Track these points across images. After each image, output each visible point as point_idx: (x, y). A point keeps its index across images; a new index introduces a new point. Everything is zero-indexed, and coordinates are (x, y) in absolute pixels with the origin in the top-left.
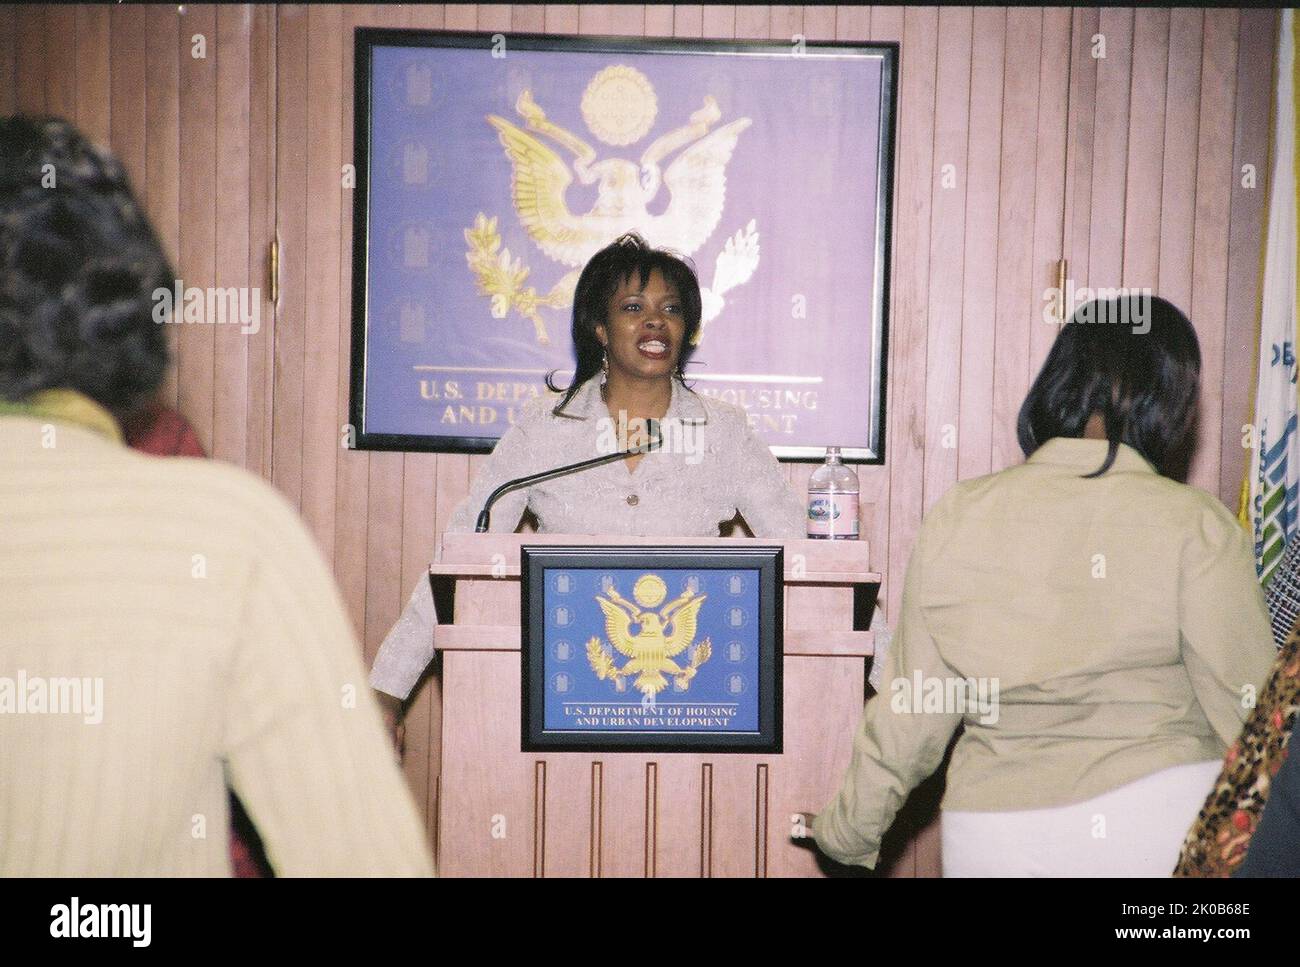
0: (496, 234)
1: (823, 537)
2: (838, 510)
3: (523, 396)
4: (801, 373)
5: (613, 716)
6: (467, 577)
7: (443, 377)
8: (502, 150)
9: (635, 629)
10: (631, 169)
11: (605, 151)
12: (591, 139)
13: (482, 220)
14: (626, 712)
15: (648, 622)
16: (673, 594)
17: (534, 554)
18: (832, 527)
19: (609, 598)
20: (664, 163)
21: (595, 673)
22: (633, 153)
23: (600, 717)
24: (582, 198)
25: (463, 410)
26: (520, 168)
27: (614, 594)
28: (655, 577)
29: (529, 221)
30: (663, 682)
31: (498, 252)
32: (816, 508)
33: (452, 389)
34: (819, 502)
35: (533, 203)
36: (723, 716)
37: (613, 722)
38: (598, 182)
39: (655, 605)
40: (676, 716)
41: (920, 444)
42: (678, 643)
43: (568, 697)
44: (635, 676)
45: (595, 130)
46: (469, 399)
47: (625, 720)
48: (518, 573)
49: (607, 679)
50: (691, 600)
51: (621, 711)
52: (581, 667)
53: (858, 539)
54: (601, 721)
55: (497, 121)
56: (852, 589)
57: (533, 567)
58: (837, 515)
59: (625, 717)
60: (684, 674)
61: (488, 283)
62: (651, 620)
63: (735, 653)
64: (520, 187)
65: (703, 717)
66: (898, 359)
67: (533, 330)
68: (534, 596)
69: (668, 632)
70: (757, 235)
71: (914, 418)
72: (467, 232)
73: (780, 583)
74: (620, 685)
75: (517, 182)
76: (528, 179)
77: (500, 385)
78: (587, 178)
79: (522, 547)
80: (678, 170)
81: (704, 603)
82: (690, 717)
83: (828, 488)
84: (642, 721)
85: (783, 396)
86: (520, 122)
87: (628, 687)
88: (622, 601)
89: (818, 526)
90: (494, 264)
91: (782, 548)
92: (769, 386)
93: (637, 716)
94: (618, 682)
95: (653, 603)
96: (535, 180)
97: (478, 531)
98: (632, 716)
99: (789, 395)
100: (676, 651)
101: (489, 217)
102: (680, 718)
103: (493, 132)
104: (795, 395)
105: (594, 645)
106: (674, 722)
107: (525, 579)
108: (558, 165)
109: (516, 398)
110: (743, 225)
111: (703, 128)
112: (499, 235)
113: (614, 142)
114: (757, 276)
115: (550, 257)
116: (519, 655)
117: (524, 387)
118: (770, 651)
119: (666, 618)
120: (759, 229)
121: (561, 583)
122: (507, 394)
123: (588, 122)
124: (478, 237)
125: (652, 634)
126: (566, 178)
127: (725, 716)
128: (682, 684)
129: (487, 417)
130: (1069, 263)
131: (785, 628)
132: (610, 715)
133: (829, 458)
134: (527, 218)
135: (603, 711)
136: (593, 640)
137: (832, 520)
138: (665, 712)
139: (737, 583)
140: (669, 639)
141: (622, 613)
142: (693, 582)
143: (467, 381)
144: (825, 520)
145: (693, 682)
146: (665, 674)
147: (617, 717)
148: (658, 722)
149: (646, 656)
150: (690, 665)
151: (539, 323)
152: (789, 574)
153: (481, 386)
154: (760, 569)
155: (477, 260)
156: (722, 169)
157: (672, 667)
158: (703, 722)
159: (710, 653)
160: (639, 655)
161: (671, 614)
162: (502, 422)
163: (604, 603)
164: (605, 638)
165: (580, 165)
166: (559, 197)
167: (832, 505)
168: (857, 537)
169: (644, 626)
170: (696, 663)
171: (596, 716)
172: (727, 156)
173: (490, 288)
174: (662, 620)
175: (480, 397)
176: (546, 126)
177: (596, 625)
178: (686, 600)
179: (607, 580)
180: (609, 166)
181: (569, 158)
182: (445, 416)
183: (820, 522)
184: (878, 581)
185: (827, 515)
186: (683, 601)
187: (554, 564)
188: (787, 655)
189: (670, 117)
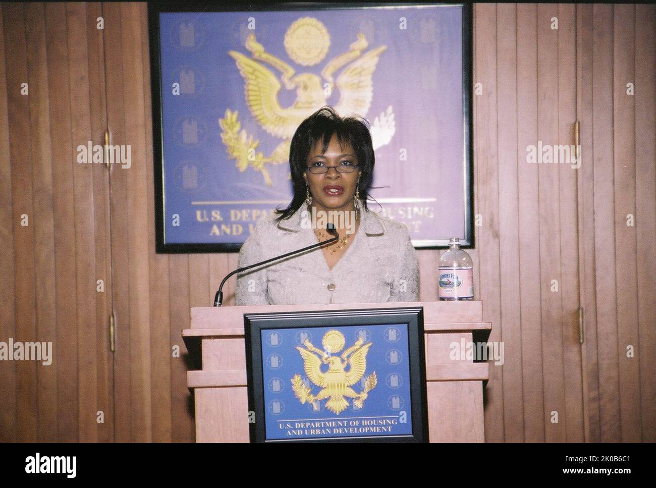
0: (237, 121)
1: (449, 299)
2: (459, 280)
3: (258, 217)
4: (422, 196)
5: (312, 428)
6: (209, 337)
7: (210, 208)
8: (238, 71)
9: (325, 368)
10: (316, 79)
11: (300, 69)
12: (291, 62)
13: (228, 113)
14: (321, 424)
15: (333, 363)
16: (349, 343)
17: (253, 319)
18: (456, 292)
19: (305, 348)
20: (336, 75)
21: (298, 399)
22: (316, 69)
23: (303, 430)
24: (287, 98)
25: (223, 227)
26: (251, 82)
27: (309, 345)
28: (337, 332)
29: (256, 113)
30: (344, 404)
31: (239, 132)
32: (445, 280)
33: (216, 215)
34: (447, 276)
35: (258, 102)
36: (387, 425)
37: (312, 432)
38: (296, 88)
39: (338, 351)
40: (355, 426)
41: (496, 235)
42: (355, 375)
43: (281, 416)
44: (326, 400)
45: (293, 57)
46: (227, 221)
47: (321, 431)
48: (243, 333)
49: (307, 403)
50: (362, 346)
51: (317, 425)
52: (289, 395)
53: (473, 300)
54: (304, 432)
55: (235, 54)
56: (471, 334)
57: (253, 329)
58: (459, 284)
59: (321, 428)
60: (359, 398)
61: (234, 151)
62: (335, 361)
63: (394, 381)
64: (251, 93)
65: (373, 426)
66: (480, 186)
67: (262, 177)
68: (255, 348)
69: (347, 369)
70: (393, 116)
71: (492, 220)
72: (220, 121)
73: (421, 332)
74: (316, 407)
75: (248, 90)
76: (256, 88)
77: (244, 212)
78: (290, 86)
79: (245, 315)
80: (343, 79)
81: (370, 347)
82: (365, 426)
83: (452, 266)
84: (332, 431)
85: (412, 210)
86: (249, 54)
87: (321, 409)
88: (314, 349)
89: (446, 292)
90: (237, 139)
91: (422, 308)
92: (404, 205)
93: (329, 428)
94: (314, 404)
95: (337, 349)
96: (259, 88)
97: (215, 305)
98: (325, 428)
99: (416, 209)
100: (353, 382)
101: (233, 111)
102: (358, 427)
103: (233, 61)
104: (420, 210)
105: (297, 380)
106: (354, 430)
107: (248, 336)
108: (273, 79)
109: (254, 219)
110: (385, 109)
111: (358, 53)
112: (239, 122)
113: (305, 64)
114: (394, 139)
115: (270, 134)
116: (246, 388)
117: (259, 212)
118: (417, 379)
119: (346, 359)
120: (394, 111)
121: (272, 338)
122: (248, 217)
123: (289, 52)
124: (227, 124)
125: (336, 371)
126: (278, 86)
127: (389, 425)
128: (359, 404)
129: (237, 231)
130: (581, 124)
131: (426, 363)
132: (310, 428)
133: (452, 245)
134: (256, 111)
135: (305, 425)
136: (296, 377)
137: (455, 288)
138: (348, 424)
139: (393, 334)
140: (348, 374)
141: (316, 357)
142: (362, 334)
143: (225, 210)
144: (451, 287)
145: (365, 402)
146: (347, 398)
147: (315, 428)
148: (344, 431)
149: (333, 386)
150: (363, 390)
151: (266, 173)
152: (427, 326)
153: (233, 212)
154: (408, 323)
155: (227, 137)
156: (370, 77)
157: (351, 393)
158: (373, 430)
159: (376, 382)
160: (328, 385)
161: (349, 357)
162: (246, 233)
163: (302, 351)
164: (304, 376)
165: (285, 79)
166: (274, 98)
167: (455, 277)
168: (473, 298)
169: (331, 366)
170: (367, 390)
171: (300, 428)
172: (373, 68)
173: (236, 154)
174: (343, 361)
175: (233, 219)
176: (265, 56)
177: (298, 366)
178: (358, 347)
179: (304, 335)
180: (303, 78)
181: (278, 74)
182: (213, 231)
183: (448, 289)
184: (489, 328)
185: (453, 284)
186: (356, 347)
187: (268, 326)
188: (429, 381)
189: (338, 46)
